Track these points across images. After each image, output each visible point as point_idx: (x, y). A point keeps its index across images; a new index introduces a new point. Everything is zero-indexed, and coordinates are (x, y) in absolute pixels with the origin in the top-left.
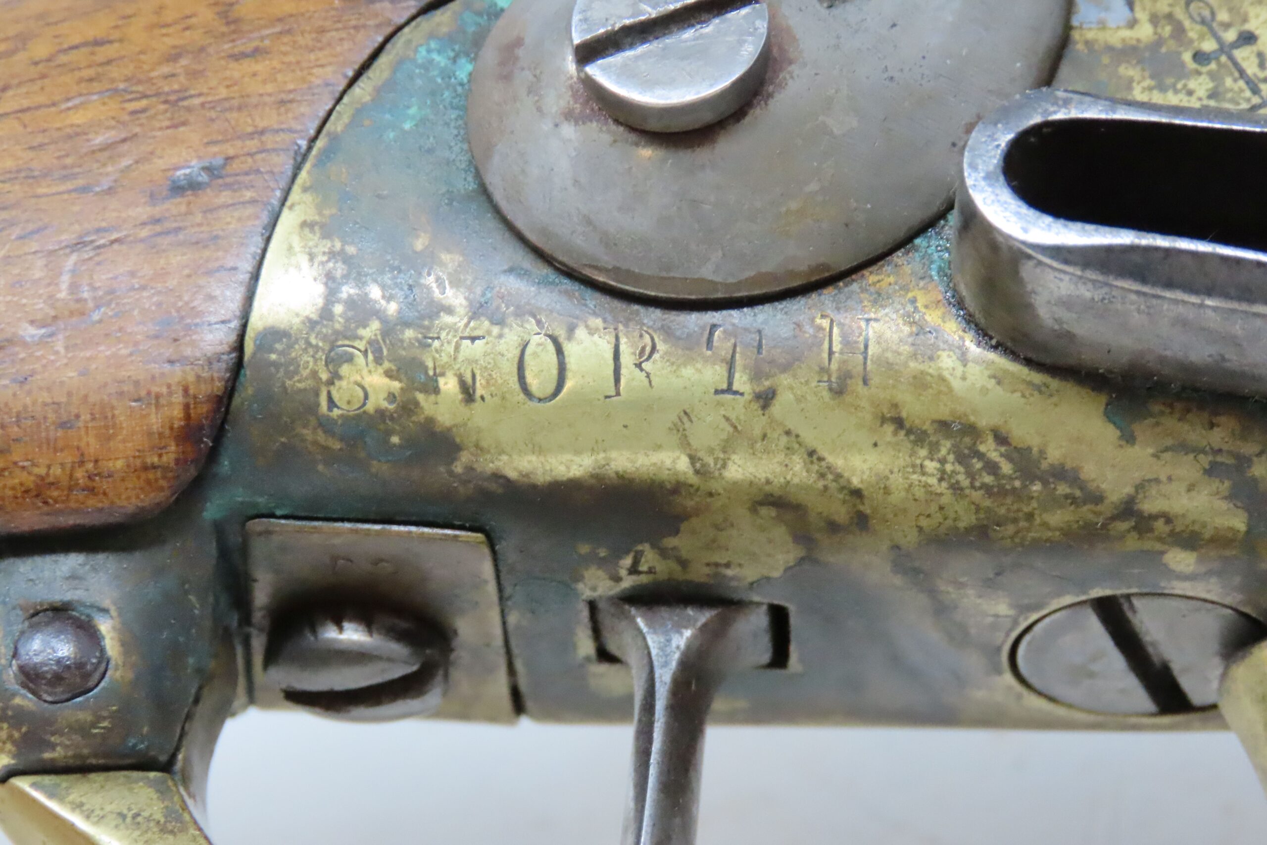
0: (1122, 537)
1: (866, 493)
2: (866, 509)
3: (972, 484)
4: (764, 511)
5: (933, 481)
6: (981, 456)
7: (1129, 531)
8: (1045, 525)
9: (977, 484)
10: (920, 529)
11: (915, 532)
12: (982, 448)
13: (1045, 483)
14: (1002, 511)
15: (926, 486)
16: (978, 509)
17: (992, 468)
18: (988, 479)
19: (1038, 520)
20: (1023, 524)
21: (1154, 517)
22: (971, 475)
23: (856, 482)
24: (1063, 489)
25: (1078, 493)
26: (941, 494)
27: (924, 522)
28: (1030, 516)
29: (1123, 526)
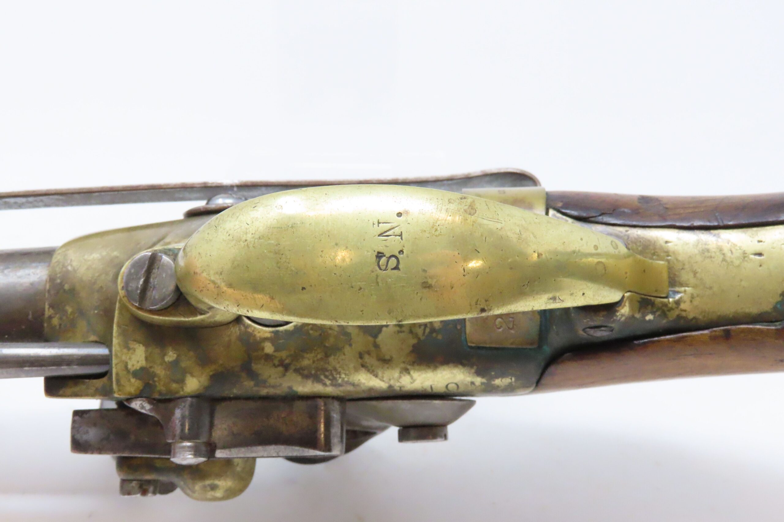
0: (287, 357)
1: (360, 366)
2: (360, 360)
3: (331, 372)
4: (387, 357)
5: (342, 371)
6: (330, 380)
7: (285, 359)
8: (309, 359)
9: (330, 372)
10: (344, 354)
11: (346, 353)
12: (330, 382)
13: (311, 374)
14: (322, 363)
15: (344, 370)
16: (328, 363)
17: (326, 377)
18: (327, 373)
19: (311, 361)
20: (315, 359)
21: (279, 366)
22: (332, 375)
23: (363, 369)
24: (306, 372)
25: (301, 371)
26: (340, 367)
27: (343, 357)
28: (314, 362)
29: (287, 361)
